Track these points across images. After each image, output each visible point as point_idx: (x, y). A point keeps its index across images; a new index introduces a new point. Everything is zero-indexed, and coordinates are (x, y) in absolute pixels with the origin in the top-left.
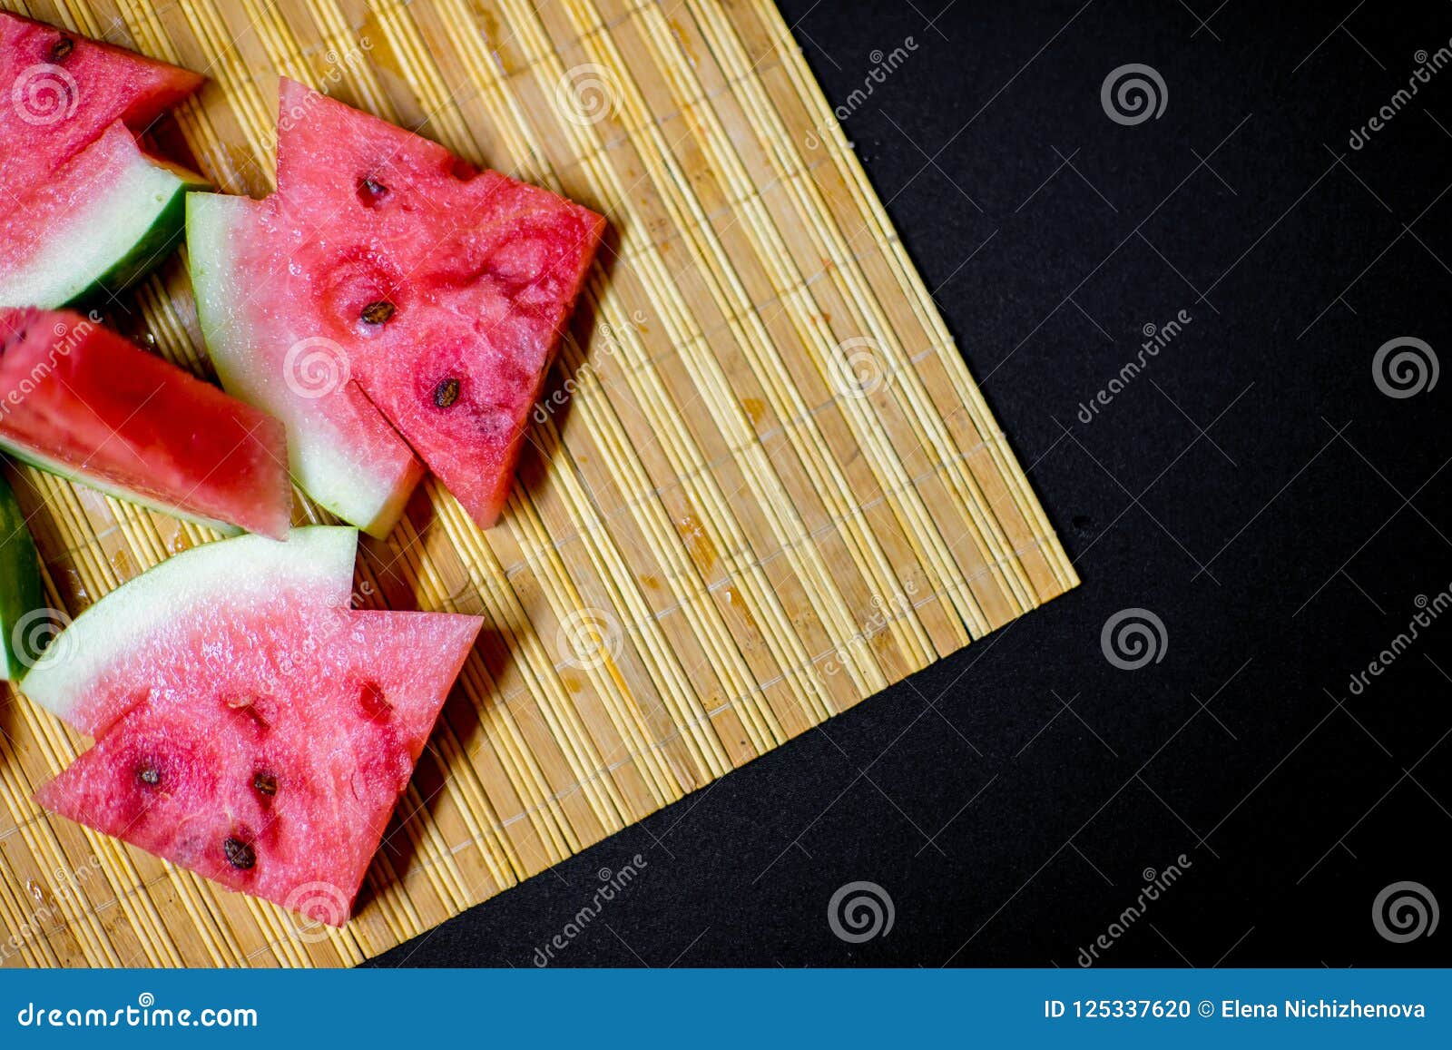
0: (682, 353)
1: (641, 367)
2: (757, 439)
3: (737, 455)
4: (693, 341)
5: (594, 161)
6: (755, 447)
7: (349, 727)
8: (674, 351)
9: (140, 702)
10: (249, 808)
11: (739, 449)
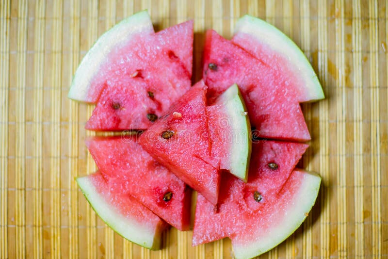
0: (356, 189)
1: (343, 187)
2: (364, 222)
3: (356, 224)
4: (360, 187)
5: (358, 124)
6: (362, 224)
7: (168, 66)
8: (354, 187)
9: (105, 86)
10: (150, 103)
11: (358, 223)
